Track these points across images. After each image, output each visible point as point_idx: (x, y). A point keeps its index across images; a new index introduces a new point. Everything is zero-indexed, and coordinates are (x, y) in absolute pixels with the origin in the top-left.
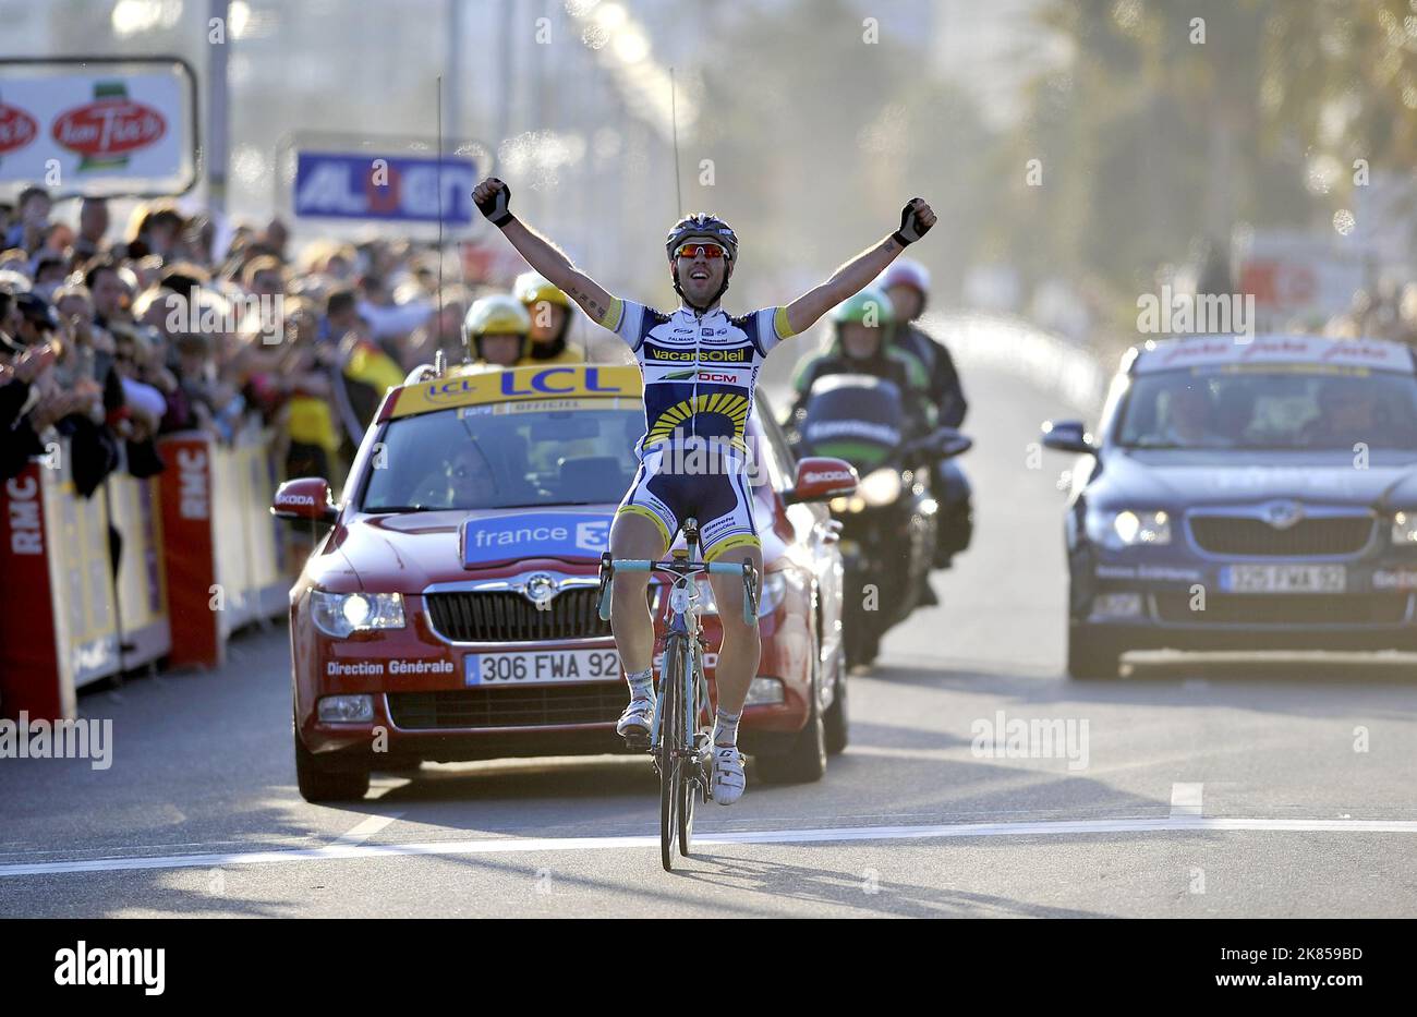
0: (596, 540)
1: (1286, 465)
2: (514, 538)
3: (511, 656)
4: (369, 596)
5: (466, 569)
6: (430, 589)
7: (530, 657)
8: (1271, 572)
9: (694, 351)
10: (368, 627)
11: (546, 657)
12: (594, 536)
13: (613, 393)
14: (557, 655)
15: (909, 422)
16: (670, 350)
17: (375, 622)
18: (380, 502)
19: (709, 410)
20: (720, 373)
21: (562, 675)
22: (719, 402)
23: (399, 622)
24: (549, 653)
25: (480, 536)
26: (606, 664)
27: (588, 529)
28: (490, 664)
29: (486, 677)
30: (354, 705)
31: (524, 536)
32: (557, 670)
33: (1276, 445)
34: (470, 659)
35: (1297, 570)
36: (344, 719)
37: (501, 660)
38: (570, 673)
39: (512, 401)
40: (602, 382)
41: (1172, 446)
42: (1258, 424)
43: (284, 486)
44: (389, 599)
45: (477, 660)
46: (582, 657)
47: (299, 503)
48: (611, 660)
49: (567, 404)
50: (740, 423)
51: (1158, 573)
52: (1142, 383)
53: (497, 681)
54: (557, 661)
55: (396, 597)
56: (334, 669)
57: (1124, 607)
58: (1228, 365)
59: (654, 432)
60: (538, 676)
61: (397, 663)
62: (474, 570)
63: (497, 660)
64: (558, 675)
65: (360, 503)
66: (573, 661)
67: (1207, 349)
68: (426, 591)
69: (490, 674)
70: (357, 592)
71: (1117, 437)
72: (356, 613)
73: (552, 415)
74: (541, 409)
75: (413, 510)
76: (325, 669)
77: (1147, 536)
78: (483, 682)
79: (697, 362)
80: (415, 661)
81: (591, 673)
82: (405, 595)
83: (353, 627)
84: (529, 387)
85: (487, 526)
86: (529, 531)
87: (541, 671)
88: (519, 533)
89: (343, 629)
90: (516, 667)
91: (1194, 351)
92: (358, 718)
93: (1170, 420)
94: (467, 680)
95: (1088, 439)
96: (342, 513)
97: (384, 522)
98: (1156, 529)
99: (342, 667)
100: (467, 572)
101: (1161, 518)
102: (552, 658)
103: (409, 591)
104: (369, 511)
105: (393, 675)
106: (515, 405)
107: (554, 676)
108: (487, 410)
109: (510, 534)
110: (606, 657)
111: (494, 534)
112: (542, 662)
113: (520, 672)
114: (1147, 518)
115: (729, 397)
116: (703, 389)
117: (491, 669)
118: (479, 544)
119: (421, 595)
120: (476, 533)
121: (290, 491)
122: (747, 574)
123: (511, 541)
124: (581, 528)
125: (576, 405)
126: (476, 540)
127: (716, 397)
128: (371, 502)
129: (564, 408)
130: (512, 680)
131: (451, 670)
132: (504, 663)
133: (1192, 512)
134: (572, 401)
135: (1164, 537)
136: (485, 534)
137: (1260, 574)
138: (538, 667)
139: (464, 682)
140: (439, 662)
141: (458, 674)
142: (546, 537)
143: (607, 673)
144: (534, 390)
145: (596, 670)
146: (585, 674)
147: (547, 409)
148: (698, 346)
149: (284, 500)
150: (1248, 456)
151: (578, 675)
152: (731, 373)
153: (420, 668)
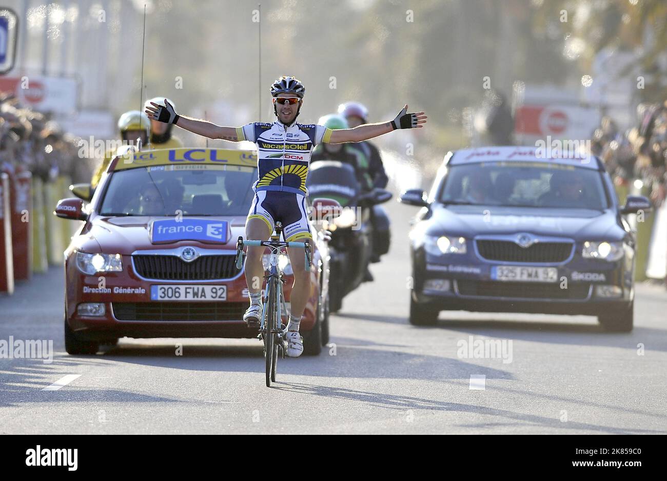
0: (217, 233)
1: (528, 215)
2: (177, 229)
3: (174, 287)
4: (105, 255)
5: (153, 244)
6: (135, 253)
7: (183, 288)
8: (518, 270)
9: (283, 144)
10: (103, 270)
11: (190, 288)
12: (215, 230)
13: (223, 163)
14: (196, 287)
15: (359, 185)
16: (271, 144)
17: (107, 268)
18: (109, 211)
19: (289, 172)
20: (296, 155)
21: (197, 297)
22: (294, 169)
23: (119, 269)
24: (192, 286)
25: (160, 228)
26: (219, 293)
27: (212, 227)
28: (163, 290)
29: (161, 297)
30: (95, 308)
31: (181, 229)
32: (195, 294)
33: (525, 205)
34: (153, 287)
35: (532, 270)
36: (91, 314)
37: (168, 289)
38: (202, 296)
39: (174, 164)
40: (218, 157)
41: (469, 204)
42: (516, 196)
43: (60, 202)
44: (114, 258)
45: (157, 289)
46: (208, 289)
47: (68, 209)
48: (222, 290)
49: (201, 167)
50: (304, 178)
51: (459, 269)
52: (454, 170)
53: (166, 299)
54: (196, 290)
55: (118, 256)
56: (86, 290)
57: (439, 286)
58: (500, 162)
59: (262, 181)
60: (186, 297)
61: (118, 288)
62: (156, 244)
63: (166, 289)
64: (196, 297)
65: (99, 210)
66: (203, 291)
67: (489, 153)
68: (133, 254)
69: (163, 295)
70: (99, 253)
71: (440, 198)
72: (98, 263)
73: (194, 172)
74: (188, 169)
75: (124, 215)
76: (82, 289)
77: (454, 249)
78: (159, 299)
79: (284, 150)
80: (126, 287)
81: (212, 297)
82: (122, 255)
83: (96, 270)
84: (182, 158)
85: (164, 224)
86: (184, 227)
87: (188, 294)
88: (179, 228)
89: (92, 271)
90: (176, 292)
91: (483, 154)
92: (97, 314)
93: (468, 190)
94: (152, 298)
95: (424, 198)
96: (90, 215)
97: (109, 220)
98: (458, 246)
99: (90, 289)
100: (154, 246)
101: (462, 240)
102: (193, 289)
103: (125, 254)
104: (103, 215)
105: (116, 294)
106: (175, 166)
107: (194, 297)
108: (162, 168)
109: (175, 228)
110: (219, 289)
111: (167, 228)
112: (188, 290)
113: (177, 295)
114: (454, 240)
115: (299, 166)
116: (287, 163)
117: (163, 293)
118: (160, 232)
119: (131, 255)
120: (158, 227)
121: (64, 204)
122: (306, 247)
123: (175, 231)
124: (209, 226)
125: (205, 168)
126: (158, 230)
127: (293, 166)
128: (104, 211)
129: (200, 169)
130: (174, 299)
131: (144, 292)
132: (170, 290)
133: (478, 237)
134: (204, 166)
135: (463, 250)
136: (163, 227)
137: (512, 272)
138: (186, 293)
139: (150, 298)
140: (138, 288)
141: (148, 294)
142: (193, 230)
143: (220, 297)
144: (185, 159)
145: (214, 295)
146: (209, 297)
147: (192, 169)
148: (285, 142)
149: (61, 208)
150: (508, 210)
151: (205, 297)
152: (300, 155)
153: (129, 291)
